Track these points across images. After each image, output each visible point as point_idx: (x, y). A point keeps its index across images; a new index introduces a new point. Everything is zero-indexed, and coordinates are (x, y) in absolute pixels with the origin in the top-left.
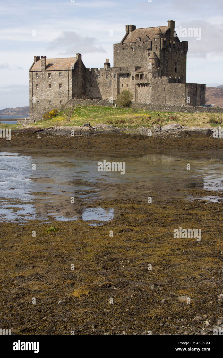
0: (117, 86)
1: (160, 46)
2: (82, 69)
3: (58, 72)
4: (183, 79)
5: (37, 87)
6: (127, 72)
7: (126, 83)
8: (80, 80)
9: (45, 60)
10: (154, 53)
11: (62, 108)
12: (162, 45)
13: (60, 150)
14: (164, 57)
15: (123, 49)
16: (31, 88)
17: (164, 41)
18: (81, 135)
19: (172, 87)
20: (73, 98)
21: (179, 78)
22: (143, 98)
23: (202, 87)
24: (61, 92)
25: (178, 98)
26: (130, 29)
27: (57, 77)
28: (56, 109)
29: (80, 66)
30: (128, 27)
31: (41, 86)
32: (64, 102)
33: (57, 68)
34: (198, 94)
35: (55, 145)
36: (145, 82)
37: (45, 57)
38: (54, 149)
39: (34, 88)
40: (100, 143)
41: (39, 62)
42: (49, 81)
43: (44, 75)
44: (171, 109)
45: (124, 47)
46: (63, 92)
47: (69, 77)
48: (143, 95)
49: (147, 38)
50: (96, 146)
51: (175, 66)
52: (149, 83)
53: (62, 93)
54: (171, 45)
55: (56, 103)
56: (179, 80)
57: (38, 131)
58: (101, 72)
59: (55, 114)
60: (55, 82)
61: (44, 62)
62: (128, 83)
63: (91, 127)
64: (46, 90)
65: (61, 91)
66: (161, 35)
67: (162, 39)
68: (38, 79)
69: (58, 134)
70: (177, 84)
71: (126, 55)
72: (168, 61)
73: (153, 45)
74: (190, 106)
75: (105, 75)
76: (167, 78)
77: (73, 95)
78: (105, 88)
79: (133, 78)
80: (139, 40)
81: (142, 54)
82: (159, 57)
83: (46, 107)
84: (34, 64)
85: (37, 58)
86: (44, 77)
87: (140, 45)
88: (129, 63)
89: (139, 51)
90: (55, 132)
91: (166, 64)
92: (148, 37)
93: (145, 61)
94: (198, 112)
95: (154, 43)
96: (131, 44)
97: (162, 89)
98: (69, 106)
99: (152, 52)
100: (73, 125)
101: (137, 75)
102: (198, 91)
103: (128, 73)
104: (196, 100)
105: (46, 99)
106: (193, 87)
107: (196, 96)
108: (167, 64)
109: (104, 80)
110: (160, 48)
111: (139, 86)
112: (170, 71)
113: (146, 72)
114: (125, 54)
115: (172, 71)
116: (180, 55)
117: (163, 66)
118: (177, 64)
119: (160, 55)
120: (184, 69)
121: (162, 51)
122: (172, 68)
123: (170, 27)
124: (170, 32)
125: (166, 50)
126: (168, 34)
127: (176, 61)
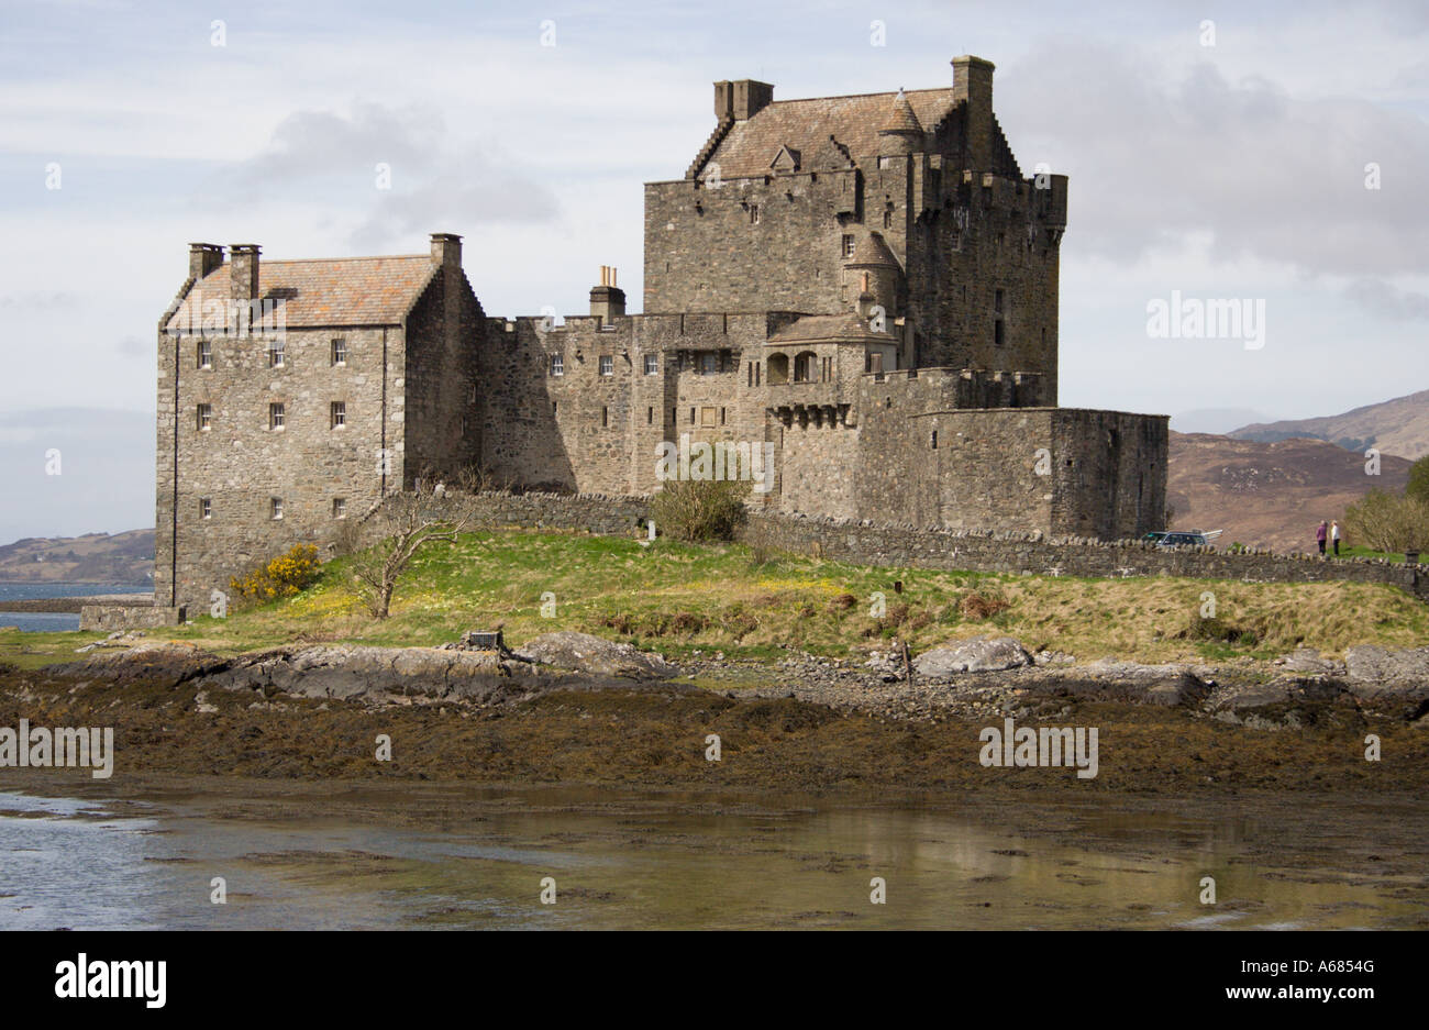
0: (659, 419)
1: (910, 202)
2: (461, 322)
3: (328, 336)
4: (1037, 385)
5: (201, 422)
6: (722, 343)
7: (712, 401)
8: (453, 380)
9: (255, 269)
10: (877, 237)
11: (345, 545)
12: (918, 195)
13: (324, 786)
14: (934, 258)
15: (700, 210)
16: (168, 422)
17: (932, 176)
18: (452, 698)
19: (978, 431)
20: (409, 485)
21: (1018, 378)
22: (808, 488)
23: (1146, 433)
24: (339, 451)
25: (1009, 489)
26: (741, 101)
27: (317, 365)
28: (305, 545)
29: (452, 303)
30: (726, 91)
31: (225, 413)
32: (355, 507)
33: (318, 316)
34: (1126, 471)
35: (296, 753)
36: (825, 398)
37: (255, 251)
38: (292, 775)
39: (188, 424)
40: (558, 744)
41: (221, 276)
42: (272, 387)
43: (243, 354)
44: (969, 554)
45: (705, 203)
46: (355, 450)
47: (390, 367)
48: (809, 475)
49: (838, 153)
50: (534, 762)
51: (991, 312)
52: (847, 407)
53: (347, 453)
54: (970, 197)
55: (309, 511)
56: (1015, 389)
57: (201, 673)
58: (571, 338)
59: (303, 578)
60: (306, 394)
61: (247, 278)
62: (726, 404)
63: (507, 652)
64: (256, 436)
65: (342, 445)
66: (914, 136)
67: (918, 158)
68: (208, 371)
69: (312, 693)
70: (1003, 413)
71: (717, 245)
72: (951, 284)
73: (868, 192)
74: (1077, 541)
75: (592, 358)
76: (948, 379)
77: (411, 469)
78: (595, 431)
79: (754, 378)
80: (787, 162)
81: (809, 244)
82: (902, 260)
83: (251, 535)
84: (189, 287)
85: (210, 258)
86: (246, 364)
87: (797, 193)
88: (734, 288)
89: (792, 223)
90: (301, 675)
91: (941, 299)
92: (843, 149)
93: (825, 282)
94: (1126, 571)
95: (875, 183)
96: (742, 185)
97: (919, 441)
98: (382, 530)
99: (861, 233)
100: (406, 639)
101: (778, 361)
102: (1127, 454)
103: (727, 346)
104: (1112, 506)
105: (254, 486)
106: (1093, 434)
107: (1115, 482)
108: (950, 299)
109: (589, 382)
110: (910, 210)
111: (788, 423)
112: (965, 339)
113: (827, 340)
114: (708, 238)
115: (976, 339)
116: (1021, 248)
117: (926, 308)
118: (1004, 298)
119: (909, 247)
120: (1044, 330)
121: (917, 224)
122: (974, 324)
123: (964, 96)
124: (966, 125)
125: (945, 220)
126: (956, 134)
127: (997, 285)
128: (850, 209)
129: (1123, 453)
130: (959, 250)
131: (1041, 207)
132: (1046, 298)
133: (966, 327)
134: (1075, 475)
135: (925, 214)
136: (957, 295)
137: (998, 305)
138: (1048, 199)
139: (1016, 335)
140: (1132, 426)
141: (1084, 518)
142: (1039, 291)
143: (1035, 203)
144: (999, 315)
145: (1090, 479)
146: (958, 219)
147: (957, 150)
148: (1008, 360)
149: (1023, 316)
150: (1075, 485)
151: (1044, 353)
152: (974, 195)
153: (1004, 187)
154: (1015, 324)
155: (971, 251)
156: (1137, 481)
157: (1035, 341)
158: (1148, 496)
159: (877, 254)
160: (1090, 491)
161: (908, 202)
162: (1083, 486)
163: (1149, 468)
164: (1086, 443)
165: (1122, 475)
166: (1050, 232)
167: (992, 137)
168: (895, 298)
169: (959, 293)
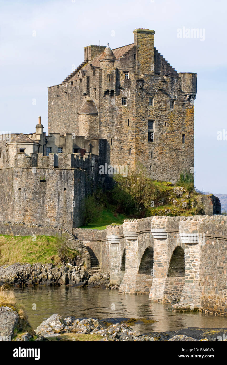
10: (89, 102)
14: (113, 109)
34: (50, 192)
45: (59, 94)
51: (144, 129)
71: (62, 109)
80: (81, 75)
82: (98, 111)
88: (65, 125)
89: (76, 99)
96: (66, 85)
108: (121, 125)
114: (60, 107)
115: (134, 140)
116: (166, 103)
117: (110, 129)
118: (154, 123)
119: (100, 106)
120: (183, 135)
121: (104, 96)
122: (133, 134)
123: (136, 44)
124: (136, 56)
125: (118, 94)
126: (131, 60)
127: (148, 118)
128: (85, 92)
129: (49, 185)
130: (126, 105)
131: (180, 86)
132: (185, 122)
133: (130, 135)
134: (22, 194)
135: (106, 93)
136: (124, 123)
137: (151, 127)
138: (183, 83)
139: (163, 138)
140: (53, 173)
141: (27, 211)
142: (180, 120)
143: (175, 84)
144: (151, 130)
145: (30, 196)
146: (124, 93)
147: (132, 66)
148: (157, 148)
149: (168, 130)
150: (22, 198)
151: (183, 144)
152: (132, 83)
153: (153, 79)
154: (162, 134)
155: (131, 106)
156: (57, 195)
157: (177, 140)
158: (63, 201)
159: (86, 109)
160: (30, 200)
161: (100, 88)
162: (26, 199)
163: (63, 190)
164: (28, 181)
165: (48, 193)
166: (186, 96)
167: (157, 60)
168: (95, 126)
169: (126, 122)
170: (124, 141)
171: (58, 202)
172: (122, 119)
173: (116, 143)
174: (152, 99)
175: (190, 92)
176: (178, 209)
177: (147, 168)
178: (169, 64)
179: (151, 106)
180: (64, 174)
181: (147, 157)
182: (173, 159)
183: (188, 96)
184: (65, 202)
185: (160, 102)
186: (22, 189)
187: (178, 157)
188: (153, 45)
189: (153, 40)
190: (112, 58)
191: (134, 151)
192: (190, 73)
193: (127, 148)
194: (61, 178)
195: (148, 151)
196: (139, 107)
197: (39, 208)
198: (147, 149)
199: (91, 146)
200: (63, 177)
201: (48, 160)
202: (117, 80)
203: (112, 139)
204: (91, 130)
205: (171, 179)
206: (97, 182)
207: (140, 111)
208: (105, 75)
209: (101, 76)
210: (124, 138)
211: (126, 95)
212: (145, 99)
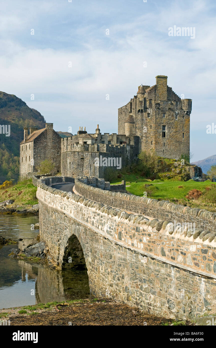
3: (29, 144)
8: (50, 151)
10: (132, 116)
14: (143, 120)
29: (50, 136)
42: (26, 154)
43: (25, 148)
51: (161, 130)
53: (30, 165)
61: (25, 134)
66: (141, 94)
82: (135, 121)
115: (154, 137)
116: (173, 116)
117: (141, 131)
118: (166, 127)
119: (136, 118)
120: (183, 134)
121: (138, 113)
122: (154, 133)
123: (157, 84)
124: (157, 90)
125: (146, 111)
126: (153, 93)
127: (162, 124)
128: (130, 111)
129: (85, 161)
130: (150, 118)
131: (182, 106)
132: (184, 126)
133: (151, 134)
134: (71, 165)
135: (139, 111)
136: (149, 127)
137: (164, 129)
138: (183, 105)
139: (171, 135)
140: (88, 155)
141: (74, 175)
142: (181, 125)
143: (179, 106)
144: (164, 131)
145: (75, 166)
146: (149, 111)
147: (154, 96)
148: (167, 141)
149: (174, 131)
150: (71, 168)
151: (183, 138)
152: (153, 105)
153: (165, 103)
154: (170, 133)
155: (152, 118)
156: (90, 166)
157: (179, 136)
158: (93, 169)
159: (128, 120)
160: (75, 169)
161: (136, 108)
162: (73, 168)
163: (93, 163)
164: (74, 158)
165: (85, 165)
166: (185, 112)
167: (169, 92)
168: (133, 129)
169: (150, 127)
170: (148, 137)
171: (91, 170)
172: (148, 125)
173: (144, 138)
174: (165, 113)
175: (187, 110)
176: (174, 174)
177: (161, 151)
178: (176, 94)
179: (164, 118)
180: (93, 155)
181: (162, 146)
182: (177, 146)
183: (186, 112)
184: (94, 170)
185: (169, 115)
186: (71, 163)
187: (180, 146)
188: (167, 84)
189: (166, 82)
190: (143, 92)
191: (154, 142)
192: (187, 99)
193: (150, 141)
194: (92, 157)
195: (162, 142)
196: (157, 119)
197: (80, 173)
198: (162, 141)
199: (130, 140)
200: (93, 156)
201: (94, 147)
202: (145, 104)
203: (142, 136)
204: (131, 131)
205: (176, 157)
206: (132, 160)
207: (158, 120)
208: (138, 102)
209: (136, 102)
210: (148, 135)
211: (150, 112)
212: (160, 114)
